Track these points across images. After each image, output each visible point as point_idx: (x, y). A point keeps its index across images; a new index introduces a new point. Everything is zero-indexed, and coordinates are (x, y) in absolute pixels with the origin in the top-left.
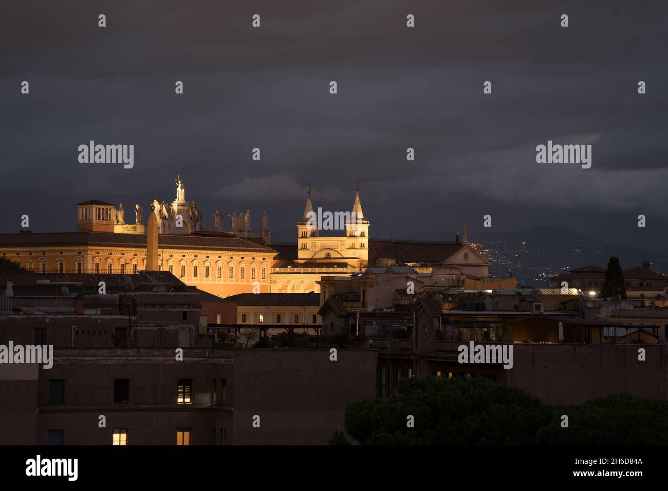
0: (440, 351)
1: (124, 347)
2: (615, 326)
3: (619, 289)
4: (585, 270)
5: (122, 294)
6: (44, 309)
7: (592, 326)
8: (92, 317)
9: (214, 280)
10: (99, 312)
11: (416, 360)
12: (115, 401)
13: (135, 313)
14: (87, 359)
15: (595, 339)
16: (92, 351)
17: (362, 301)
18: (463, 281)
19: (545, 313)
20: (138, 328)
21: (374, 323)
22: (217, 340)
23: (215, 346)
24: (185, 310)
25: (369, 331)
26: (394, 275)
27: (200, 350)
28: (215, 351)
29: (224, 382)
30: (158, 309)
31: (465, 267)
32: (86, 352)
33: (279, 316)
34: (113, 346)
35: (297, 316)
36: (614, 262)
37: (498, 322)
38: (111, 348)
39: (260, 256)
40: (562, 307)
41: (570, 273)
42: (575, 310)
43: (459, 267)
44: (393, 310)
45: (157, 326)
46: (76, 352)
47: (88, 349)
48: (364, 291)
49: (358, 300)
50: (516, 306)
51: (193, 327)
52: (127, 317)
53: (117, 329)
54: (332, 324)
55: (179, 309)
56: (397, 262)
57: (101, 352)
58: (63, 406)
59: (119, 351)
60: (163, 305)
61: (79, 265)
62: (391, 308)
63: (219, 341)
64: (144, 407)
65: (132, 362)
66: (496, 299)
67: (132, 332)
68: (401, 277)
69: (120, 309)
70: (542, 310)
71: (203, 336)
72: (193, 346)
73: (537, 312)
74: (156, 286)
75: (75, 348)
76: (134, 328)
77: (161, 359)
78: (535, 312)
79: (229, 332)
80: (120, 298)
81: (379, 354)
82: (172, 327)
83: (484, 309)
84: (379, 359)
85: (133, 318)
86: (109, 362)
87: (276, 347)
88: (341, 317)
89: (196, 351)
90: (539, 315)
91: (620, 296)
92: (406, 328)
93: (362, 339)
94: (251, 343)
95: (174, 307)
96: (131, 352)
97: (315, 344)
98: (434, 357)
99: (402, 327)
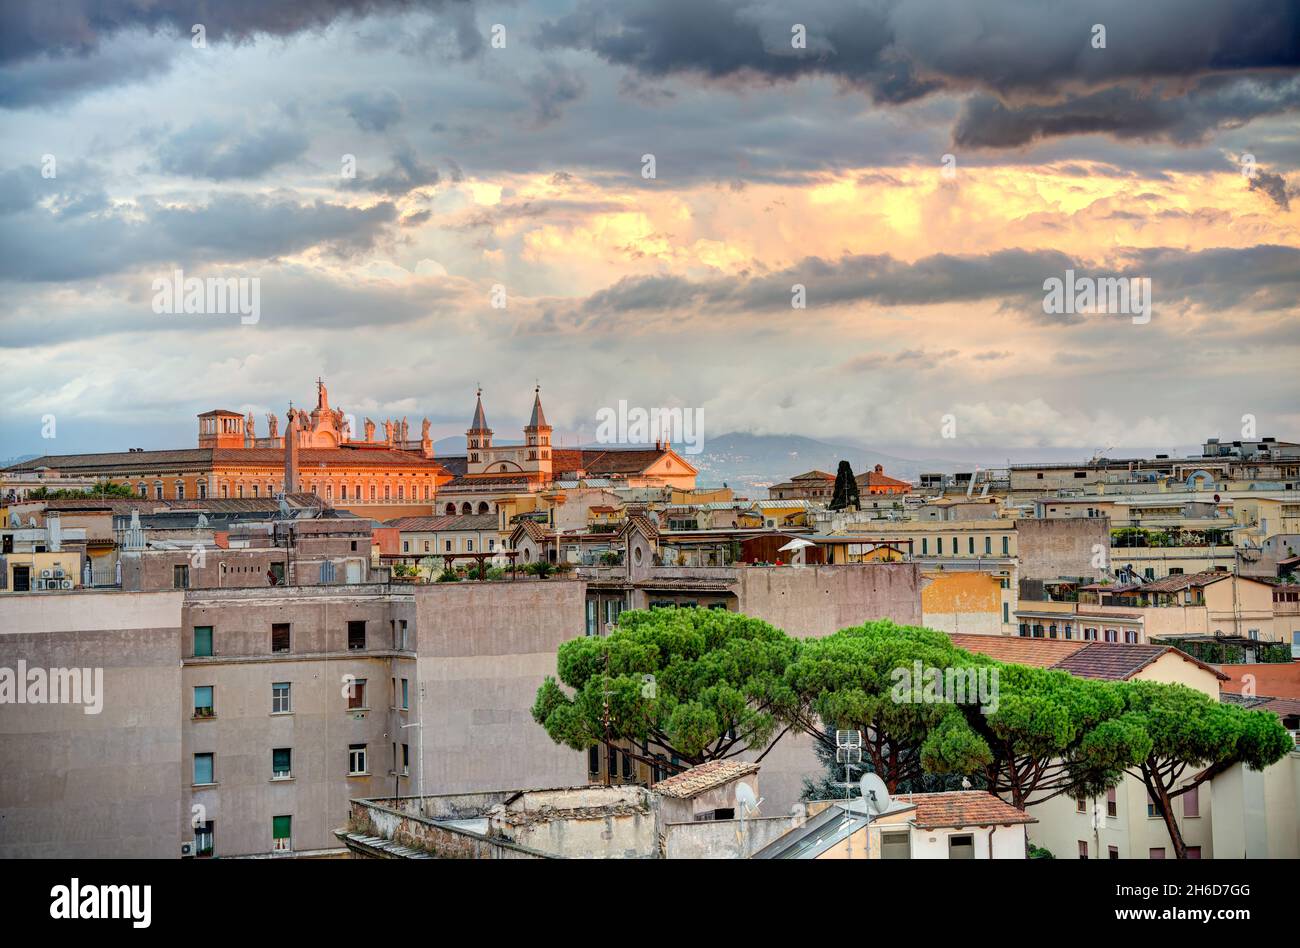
0: (658, 578)
1: (282, 586)
2: (861, 543)
3: (852, 498)
4: (810, 477)
5: (277, 522)
6: (178, 542)
7: (835, 544)
8: (243, 551)
9: (367, 502)
10: (247, 544)
11: (630, 591)
12: (274, 650)
13: (293, 545)
14: (238, 601)
15: (839, 559)
16: (245, 591)
17: (549, 521)
18: (669, 495)
19: (780, 530)
20: (299, 562)
21: (577, 547)
22: (394, 575)
23: (391, 582)
24: (354, 539)
25: (573, 557)
26: (588, 490)
27: (374, 587)
28: (392, 587)
29: (404, 624)
30: (321, 538)
31: (668, 478)
32: (238, 592)
33: (449, 543)
34: (269, 585)
35: (470, 543)
36: (844, 467)
37: (725, 542)
38: (267, 588)
39: (422, 472)
40: (787, 522)
41: (791, 482)
42: (803, 525)
43: (661, 478)
44: (588, 532)
45: (320, 559)
46: (225, 593)
47: (241, 588)
48: (552, 510)
49: (546, 521)
50: (734, 523)
51: (363, 559)
52: (285, 550)
53: (273, 564)
54: (527, 551)
55: (346, 538)
56: (587, 474)
57: (254, 592)
58: (211, 658)
59: (276, 591)
60: (327, 534)
61: (203, 488)
62: (586, 529)
63: (397, 575)
64: (309, 656)
65: (294, 603)
66: (710, 515)
67: (291, 567)
68: (595, 493)
69: (275, 541)
70: (776, 526)
71: (376, 569)
72: (365, 582)
73: (770, 529)
74: (299, 511)
75: (224, 589)
76: (293, 563)
77: (328, 598)
78: (767, 529)
79: (405, 563)
80: (275, 527)
81: (589, 585)
82: (338, 561)
83: (696, 528)
84: (589, 592)
85: (291, 550)
86: (265, 604)
87: (465, 580)
88: (537, 542)
89: (369, 587)
90: (773, 532)
91: (854, 507)
92: (616, 553)
93: (565, 568)
94: (436, 576)
95: (340, 536)
96: (292, 591)
97: (510, 576)
98: (651, 587)
99: (612, 552)
